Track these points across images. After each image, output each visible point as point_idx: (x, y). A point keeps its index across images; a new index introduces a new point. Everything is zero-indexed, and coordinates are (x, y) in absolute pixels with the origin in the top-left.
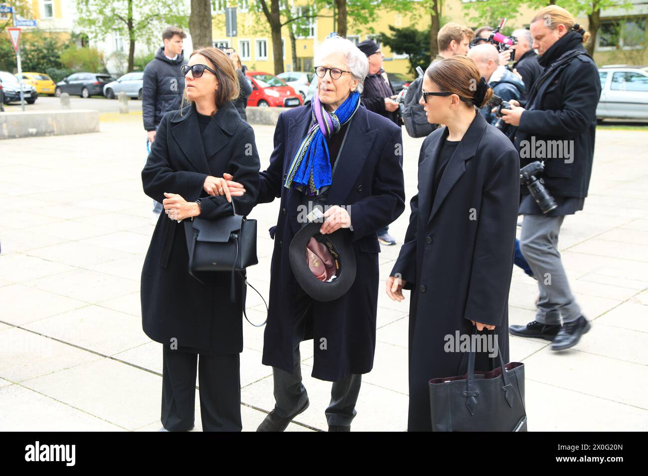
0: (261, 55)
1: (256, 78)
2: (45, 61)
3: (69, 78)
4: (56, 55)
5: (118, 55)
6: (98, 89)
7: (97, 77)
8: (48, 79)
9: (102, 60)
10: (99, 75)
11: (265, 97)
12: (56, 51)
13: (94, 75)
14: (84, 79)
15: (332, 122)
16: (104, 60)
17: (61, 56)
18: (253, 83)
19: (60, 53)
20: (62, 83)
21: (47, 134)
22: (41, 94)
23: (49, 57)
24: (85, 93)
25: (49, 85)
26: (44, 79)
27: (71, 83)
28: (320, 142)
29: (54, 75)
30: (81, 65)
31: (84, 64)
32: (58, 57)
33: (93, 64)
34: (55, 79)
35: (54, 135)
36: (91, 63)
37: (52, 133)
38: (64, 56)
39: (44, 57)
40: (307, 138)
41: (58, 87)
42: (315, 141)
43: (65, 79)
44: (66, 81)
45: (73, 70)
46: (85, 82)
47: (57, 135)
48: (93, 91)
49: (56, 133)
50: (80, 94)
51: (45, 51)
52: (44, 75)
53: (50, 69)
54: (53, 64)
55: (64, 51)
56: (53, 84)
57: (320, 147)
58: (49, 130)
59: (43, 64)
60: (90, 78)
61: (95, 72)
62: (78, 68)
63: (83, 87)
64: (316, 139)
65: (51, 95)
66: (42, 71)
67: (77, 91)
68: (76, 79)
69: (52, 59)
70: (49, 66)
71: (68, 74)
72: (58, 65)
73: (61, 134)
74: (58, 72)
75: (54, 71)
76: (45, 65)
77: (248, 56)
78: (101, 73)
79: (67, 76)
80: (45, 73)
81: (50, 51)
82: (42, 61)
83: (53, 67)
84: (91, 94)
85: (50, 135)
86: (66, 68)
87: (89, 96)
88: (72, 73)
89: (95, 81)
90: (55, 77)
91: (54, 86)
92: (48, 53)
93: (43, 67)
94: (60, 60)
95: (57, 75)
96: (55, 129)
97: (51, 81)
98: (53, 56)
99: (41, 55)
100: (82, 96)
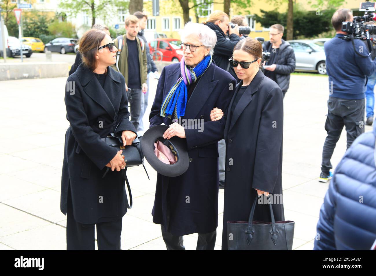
0: (176, 28)
1: (171, 43)
2: (39, 30)
3: (53, 41)
4: (46, 26)
5: (85, 27)
6: (71, 49)
7: (71, 41)
8: (39, 42)
9: (74, 30)
10: (72, 39)
11: (176, 55)
12: (46, 24)
13: (69, 40)
14: (63, 42)
15: (191, 76)
16: (76, 30)
17: (49, 27)
18: (169, 46)
19: (48, 25)
20: (48, 44)
21: (35, 77)
22: (35, 51)
23: (41, 27)
24: (63, 51)
25: (40, 46)
26: (38, 41)
27: (54, 44)
28: (182, 89)
29: (44, 39)
30: (61, 32)
31: (63, 33)
32: (47, 28)
33: (69, 32)
34: (45, 41)
35: (40, 78)
36: (68, 31)
37: (38, 77)
38: (51, 27)
39: (38, 28)
40: (175, 86)
41: (46, 47)
42: (179, 88)
43: (50, 42)
44: (51, 43)
45: (56, 36)
46: (63, 44)
47: (41, 78)
48: (68, 50)
49: (40, 77)
50: (60, 51)
51: (39, 24)
52: (37, 39)
53: (42, 35)
54: (44, 32)
55: (51, 24)
56: (43, 45)
57: (182, 92)
58: (36, 75)
59: (37, 32)
60: (66, 42)
61: (70, 37)
62: (59, 35)
63: (62, 47)
64: (180, 86)
65: (42, 52)
66: (37, 36)
67: (57, 49)
68: (58, 42)
69: (43, 29)
70: (41, 33)
71: (53, 38)
72: (47, 33)
73: (44, 77)
74: (46, 37)
75: (44, 37)
76: (39, 32)
77: (168, 28)
78: (74, 38)
79: (52, 40)
80: (38, 38)
81: (42, 24)
82: (37, 30)
83: (44, 34)
84: (67, 51)
85: (37, 78)
86: (52, 35)
87: (66, 53)
88: (55, 38)
89: (69, 43)
90: (45, 40)
91: (44, 46)
92: (41, 25)
93: (38, 34)
94: (48, 30)
95: (46, 39)
96: (40, 75)
97: (42, 43)
98: (44, 27)
99: (36, 26)
100: (61, 53)
